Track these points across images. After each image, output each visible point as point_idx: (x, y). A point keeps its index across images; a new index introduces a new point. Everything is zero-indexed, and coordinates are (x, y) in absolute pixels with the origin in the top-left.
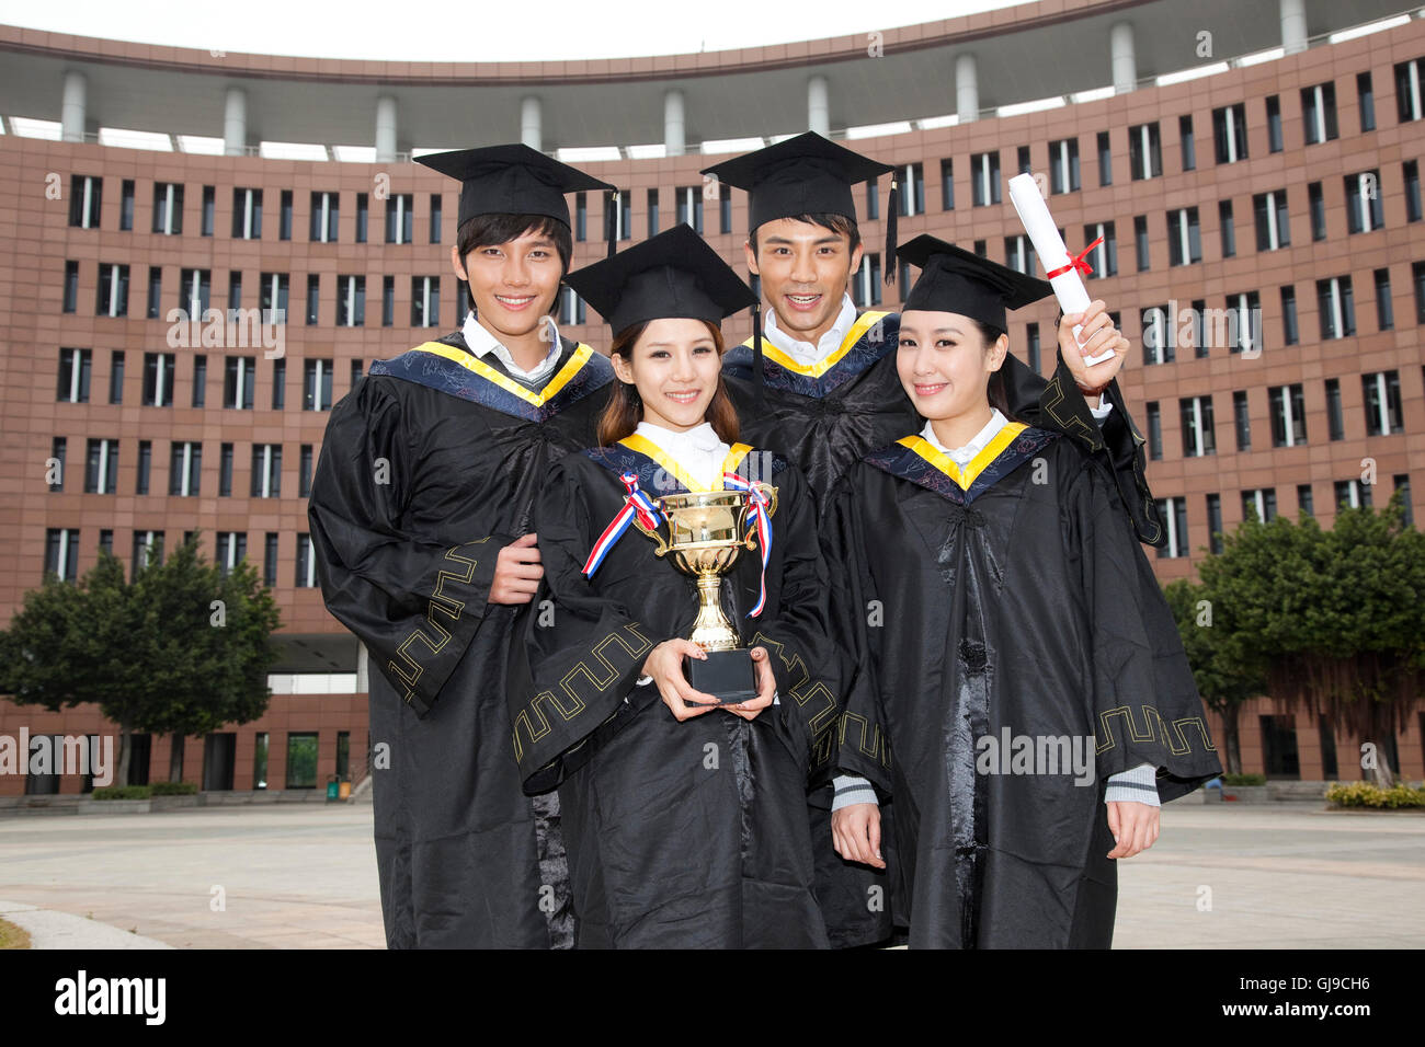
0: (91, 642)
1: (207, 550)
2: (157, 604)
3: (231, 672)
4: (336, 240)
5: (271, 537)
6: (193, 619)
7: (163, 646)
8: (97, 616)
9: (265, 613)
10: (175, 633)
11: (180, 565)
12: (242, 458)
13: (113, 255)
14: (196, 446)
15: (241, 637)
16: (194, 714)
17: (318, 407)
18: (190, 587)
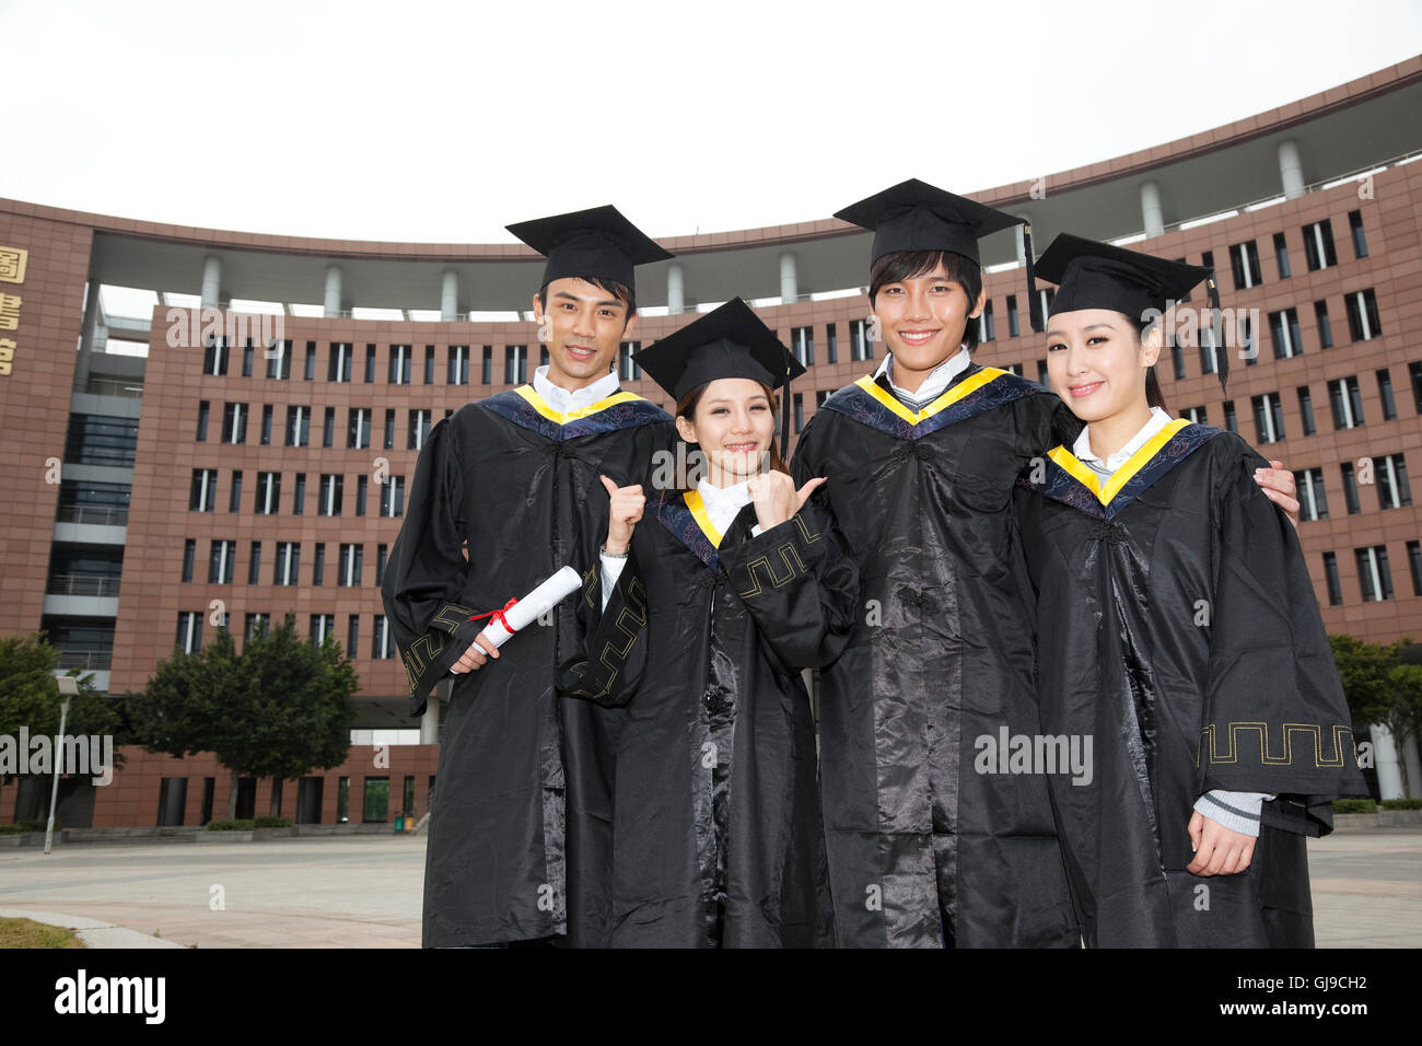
0: (207, 702)
1: (302, 627)
2: (260, 671)
3: (318, 727)
4: (408, 382)
5: (354, 618)
6: (287, 683)
7: (264, 705)
8: (213, 681)
9: (347, 679)
10: (273, 695)
11: (278, 640)
12: (331, 555)
13: (236, 396)
14: (296, 546)
15: (326, 698)
16: (290, 761)
17: (392, 514)
18: (286, 657)
